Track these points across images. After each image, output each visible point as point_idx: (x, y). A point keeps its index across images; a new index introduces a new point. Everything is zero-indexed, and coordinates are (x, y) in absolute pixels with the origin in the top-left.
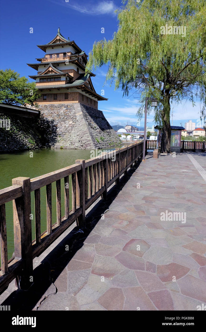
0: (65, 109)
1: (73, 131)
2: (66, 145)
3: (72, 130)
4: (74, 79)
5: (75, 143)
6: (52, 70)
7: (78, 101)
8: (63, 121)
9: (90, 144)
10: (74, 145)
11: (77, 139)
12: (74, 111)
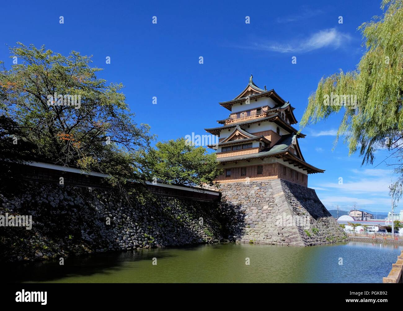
0: (258, 188)
1: (269, 220)
2: (259, 239)
3: (267, 218)
4: (271, 145)
5: (272, 237)
6: (239, 134)
7: (277, 177)
8: (254, 205)
9: (295, 238)
10: (270, 239)
11: (276, 230)
12: (271, 190)
